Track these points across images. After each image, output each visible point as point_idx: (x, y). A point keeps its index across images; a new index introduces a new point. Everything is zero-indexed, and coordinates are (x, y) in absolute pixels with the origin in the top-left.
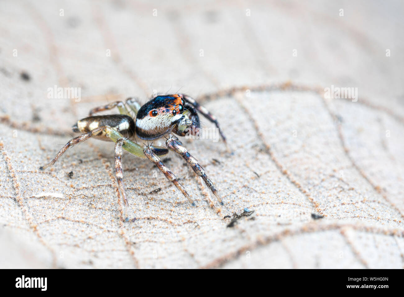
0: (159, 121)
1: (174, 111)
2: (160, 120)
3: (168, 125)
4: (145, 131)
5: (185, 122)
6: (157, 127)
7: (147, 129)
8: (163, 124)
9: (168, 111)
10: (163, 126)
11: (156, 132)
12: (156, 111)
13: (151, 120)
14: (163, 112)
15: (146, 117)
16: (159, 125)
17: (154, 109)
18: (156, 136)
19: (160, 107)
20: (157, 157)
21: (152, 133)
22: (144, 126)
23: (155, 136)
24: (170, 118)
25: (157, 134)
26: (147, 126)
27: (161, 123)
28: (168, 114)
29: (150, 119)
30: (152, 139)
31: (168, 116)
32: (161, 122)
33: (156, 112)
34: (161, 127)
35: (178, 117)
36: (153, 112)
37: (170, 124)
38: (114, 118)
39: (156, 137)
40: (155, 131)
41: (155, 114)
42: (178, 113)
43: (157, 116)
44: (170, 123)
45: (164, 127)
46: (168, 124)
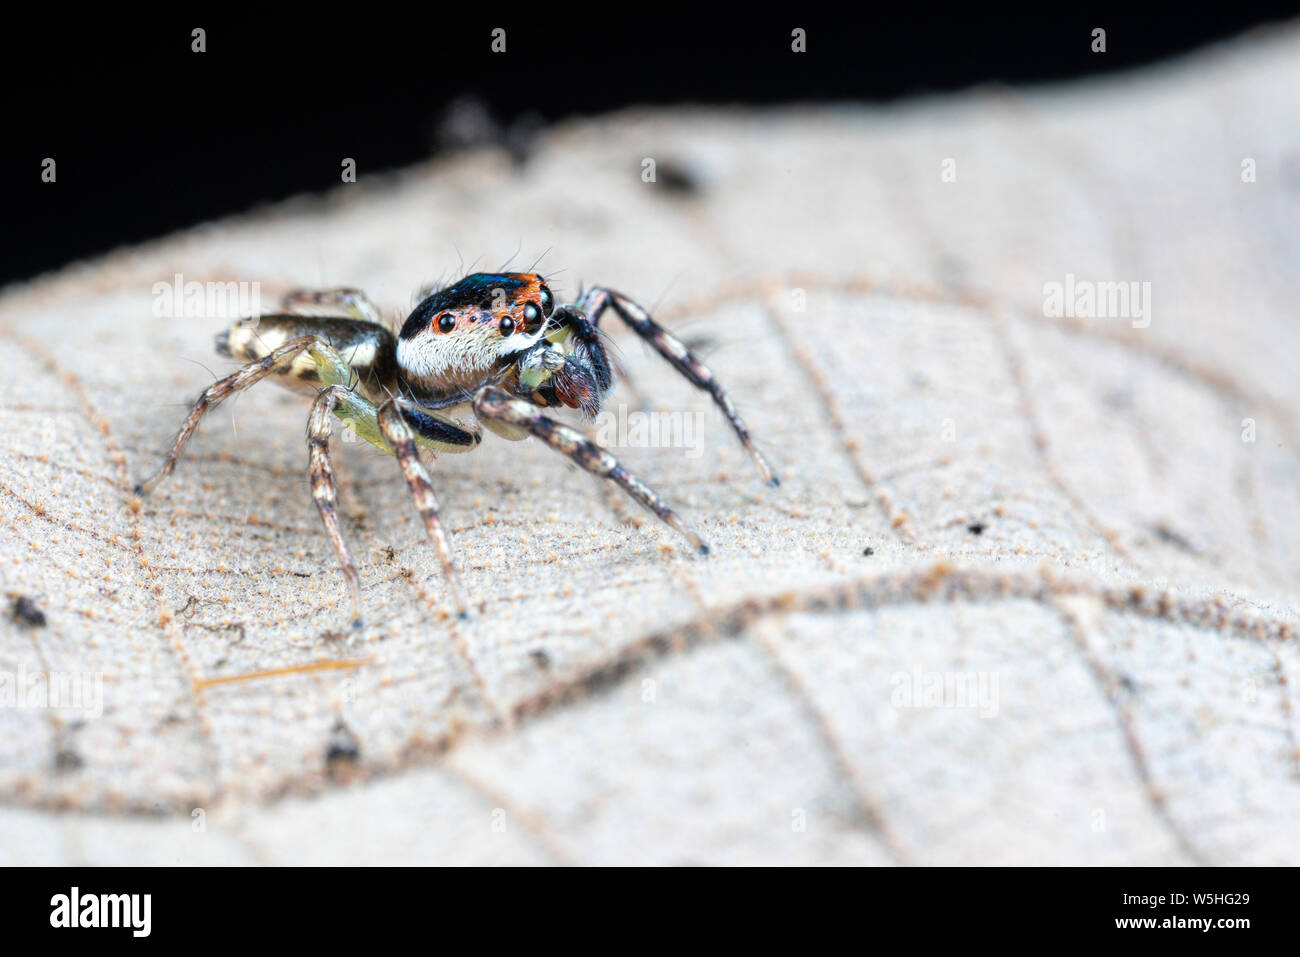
0: (458, 349)
1: (507, 322)
2: (461, 346)
3: (487, 366)
4: (416, 378)
5: (540, 360)
6: (450, 367)
7: (421, 371)
8: (470, 358)
9: (486, 319)
10: (469, 365)
11: (448, 385)
12: (452, 316)
13: (434, 343)
14: (472, 320)
15: (423, 333)
16: (457, 363)
17: (447, 311)
18: (448, 396)
19: (467, 304)
20: (404, 428)
21: (438, 384)
22: (415, 362)
23: (444, 396)
24: (490, 341)
25: (452, 392)
26: (422, 364)
27: (464, 356)
28: (486, 327)
29: (431, 341)
30: (437, 406)
31: (486, 336)
32: (463, 352)
33: (452, 320)
34: (463, 368)
35: (518, 342)
36: (443, 321)
37: (493, 362)
38: (333, 327)
39: (448, 400)
40: (446, 382)
41: (447, 328)
42: (519, 329)
43: (452, 333)
44: (491, 358)
45: (475, 371)
46: (486, 360)
